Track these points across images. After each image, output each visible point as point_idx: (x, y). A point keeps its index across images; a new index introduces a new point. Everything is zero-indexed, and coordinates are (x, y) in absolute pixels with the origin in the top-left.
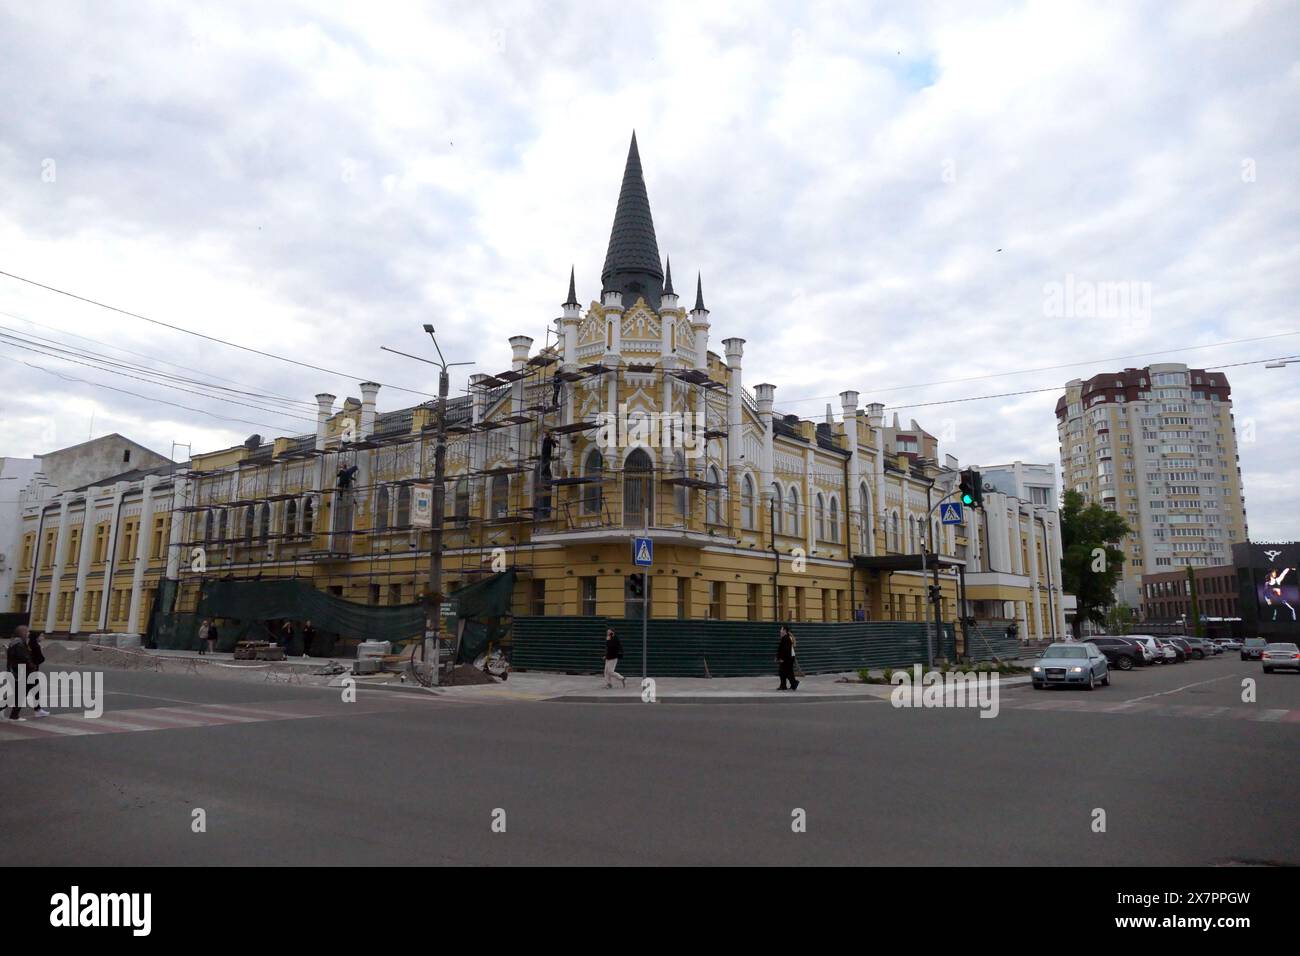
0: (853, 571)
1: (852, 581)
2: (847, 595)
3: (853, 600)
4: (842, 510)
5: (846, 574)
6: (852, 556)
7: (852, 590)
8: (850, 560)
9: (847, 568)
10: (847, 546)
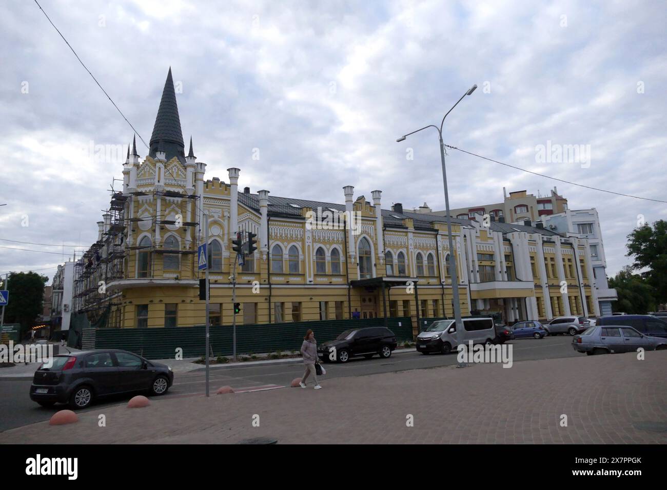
0: (349, 289)
1: (349, 296)
2: (346, 304)
3: (350, 307)
4: (344, 255)
5: (346, 292)
6: (350, 281)
7: (349, 301)
8: (348, 284)
9: (345, 288)
10: (346, 276)
